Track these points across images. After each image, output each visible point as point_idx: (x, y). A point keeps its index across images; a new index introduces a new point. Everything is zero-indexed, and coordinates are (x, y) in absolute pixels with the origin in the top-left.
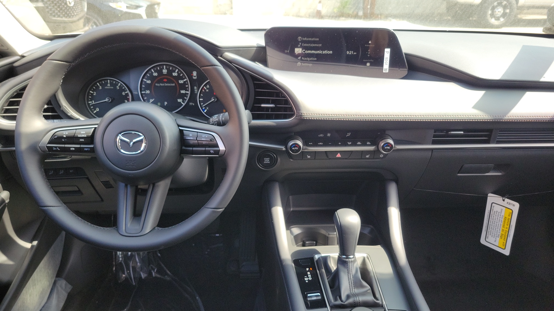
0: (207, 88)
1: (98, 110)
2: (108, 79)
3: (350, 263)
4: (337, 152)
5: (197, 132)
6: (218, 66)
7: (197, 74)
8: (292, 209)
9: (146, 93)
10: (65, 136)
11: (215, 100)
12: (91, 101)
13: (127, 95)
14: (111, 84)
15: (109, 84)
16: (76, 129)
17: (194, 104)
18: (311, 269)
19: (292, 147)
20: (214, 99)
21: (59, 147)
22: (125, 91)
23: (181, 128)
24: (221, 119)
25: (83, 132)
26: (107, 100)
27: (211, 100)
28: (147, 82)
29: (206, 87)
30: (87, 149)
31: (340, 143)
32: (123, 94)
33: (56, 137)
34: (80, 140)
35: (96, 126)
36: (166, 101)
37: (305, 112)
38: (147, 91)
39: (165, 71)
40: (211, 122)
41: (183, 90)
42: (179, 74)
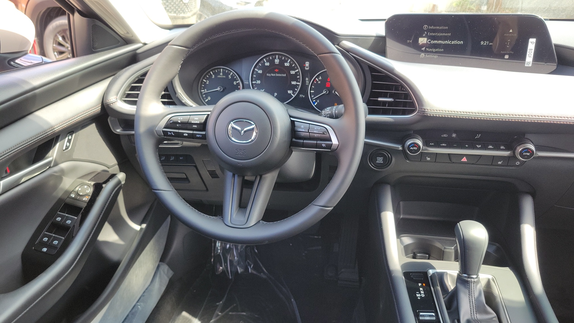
0: (319, 80)
1: (209, 98)
2: (221, 68)
3: (472, 284)
4: (462, 156)
5: (309, 124)
6: (336, 53)
7: (310, 65)
8: (401, 217)
9: (257, 83)
10: (179, 122)
11: (327, 92)
12: (204, 89)
13: (238, 84)
14: (224, 73)
15: (222, 73)
16: (190, 115)
17: (304, 96)
18: (424, 285)
19: (410, 147)
20: (325, 92)
21: (174, 132)
22: (236, 81)
23: (292, 119)
24: (334, 112)
25: (196, 118)
26: (218, 89)
27: (323, 92)
28: (258, 72)
29: (318, 79)
30: (199, 136)
31: (467, 146)
32: (235, 83)
33: (171, 122)
34: (193, 126)
35: (209, 113)
36: (276, 92)
37: (428, 108)
38: (257, 81)
39: (277, 61)
40: (323, 114)
41: (294, 81)
42: (291, 65)
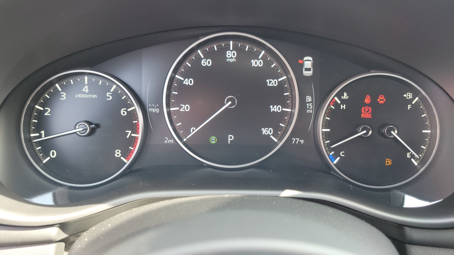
0: (343, 102)
1: (54, 154)
2: (84, 74)
7: (314, 65)
9: (182, 110)
11: (367, 133)
12: (38, 130)
13: (132, 115)
14: (93, 87)
15: (87, 87)
17: (302, 141)
20: (364, 132)
22: (128, 106)
26: (78, 129)
28: (184, 83)
29: (340, 99)
32: (123, 112)
36: (231, 133)
38: (182, 105)
39: (231, 55)
41: (277, 104)
42: (267, 63)
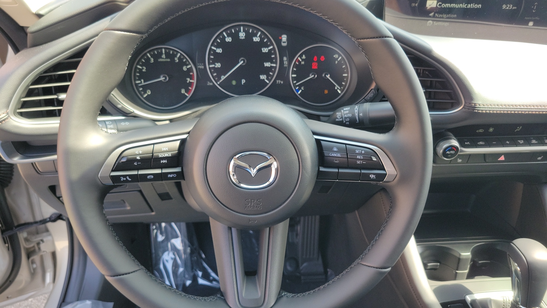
0: (303, 60)
1: (149, 92)
2: (162, 48)
4: (499, 155)
5: (345, 144)
6: (388, 37)
7: (288, 40)
9: (216, 67)
10: (138, 158)
11: (315, 76)
12: (139, 79)
13: (190, 70)
14: (168, 55)
15: (164, 55)
16: (154, 144)
17: (282, 82)
19: (446, 151)
20: (313, 76)
21: (130, 176)
22: (187, 65)
24: (356, 115)
25: (164, 147)
26: (162, 78)
27: (309, 76)
28: (217, 51)
29: (301, 58)
30: (171, 176)
31: (508, 142)
32: (185, 68)
33: (124, 160)
34: (162, 162)
35: (185, 136)
36: (243, 79)
37: (480, 102)
38: (216, 64)
39: (242, 35)
40: (339, 118)
41: (268, 62)
42: (262, 39)
